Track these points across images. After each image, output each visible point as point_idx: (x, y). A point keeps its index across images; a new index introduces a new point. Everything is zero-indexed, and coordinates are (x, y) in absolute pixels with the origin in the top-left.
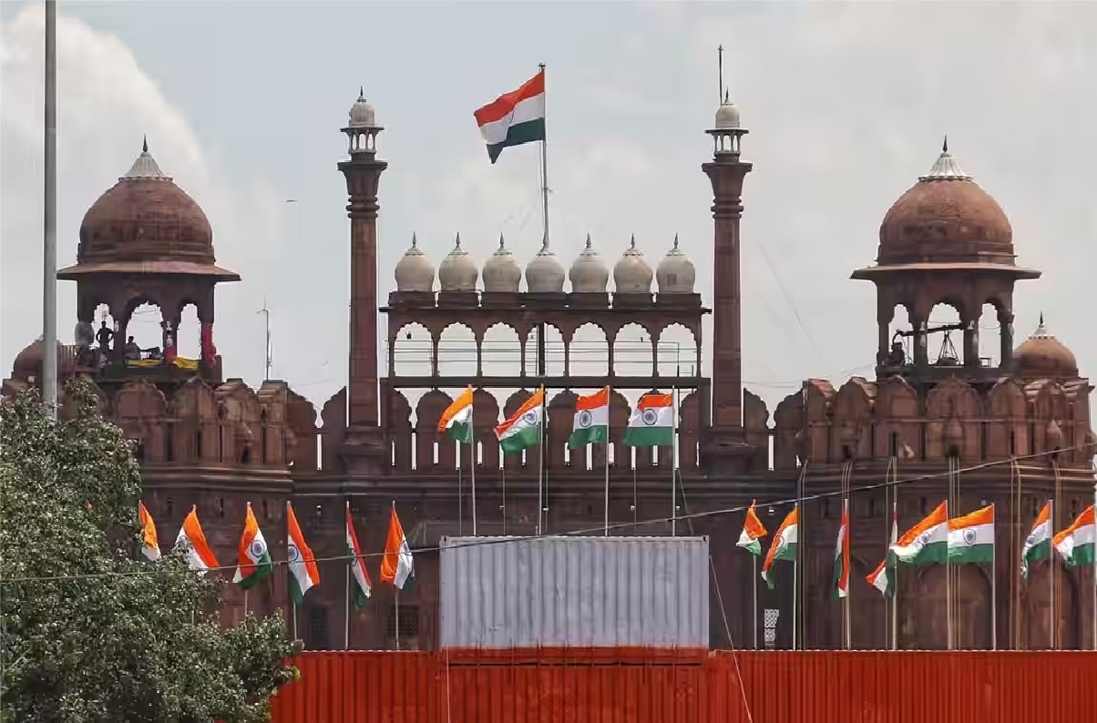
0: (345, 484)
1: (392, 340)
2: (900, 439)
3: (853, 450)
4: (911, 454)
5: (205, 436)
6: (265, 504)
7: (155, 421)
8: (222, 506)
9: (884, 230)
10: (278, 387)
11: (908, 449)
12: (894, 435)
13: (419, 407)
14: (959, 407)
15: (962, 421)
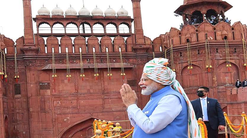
0: (23, 56)
1: (38, 27)
2: (208, 35)
4: (212, 39)
11: (211, 37)
12: (206, 34)
13: (47, 40)
14: (226, 28)
15: (226, 31)
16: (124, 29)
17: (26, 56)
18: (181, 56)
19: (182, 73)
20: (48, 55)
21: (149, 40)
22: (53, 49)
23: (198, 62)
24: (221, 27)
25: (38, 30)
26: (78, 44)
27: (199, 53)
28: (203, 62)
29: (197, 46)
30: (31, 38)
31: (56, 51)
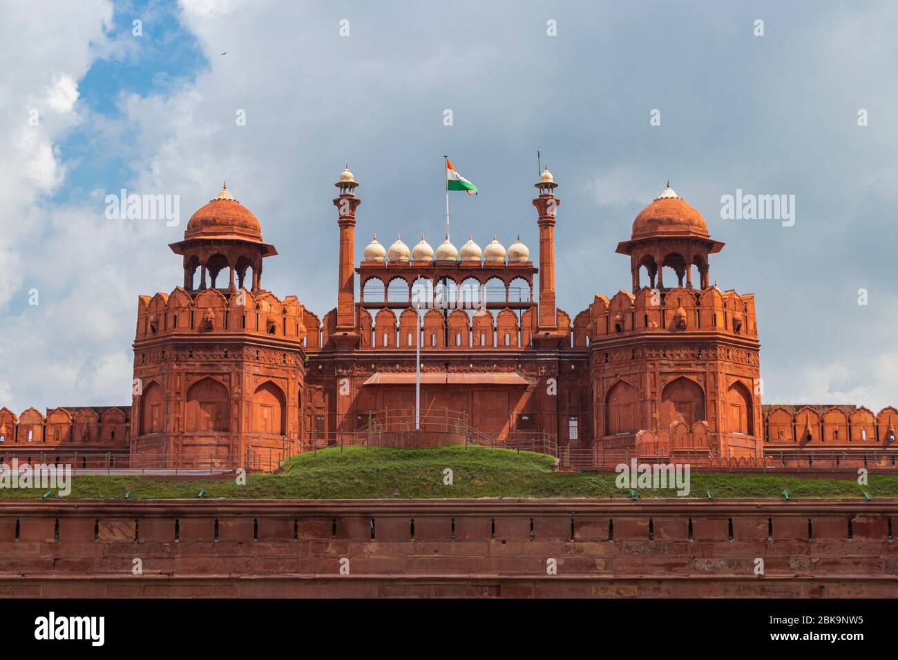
0: (334, 354)
1: (362, 286)
2: (650, 318)
3: (621, 327)
4: (656, 326)
5: (247, 319)
6: (284, 355)
7: (219, 309)
8: (257, 354)
9: (635, 224)
10: (293, 299)
11: (654, 323)
12: (646, 316)
13: (377, 317)
14: (684, 302)
15: (686, 308)
16: (520, 291)
17: (339, 354)
18: (607, 361)
19: (607, 401)
20: (377, 352)
21: (565, 318)
22: (386, 336)
23: (631, 376)
24: (676, 300)
25: (362, 296)
26: (430, 328)
27: (633, 357)
28: (639, 375)
29: (632, 341)
30: (350, 311)
31: (392, 342)
